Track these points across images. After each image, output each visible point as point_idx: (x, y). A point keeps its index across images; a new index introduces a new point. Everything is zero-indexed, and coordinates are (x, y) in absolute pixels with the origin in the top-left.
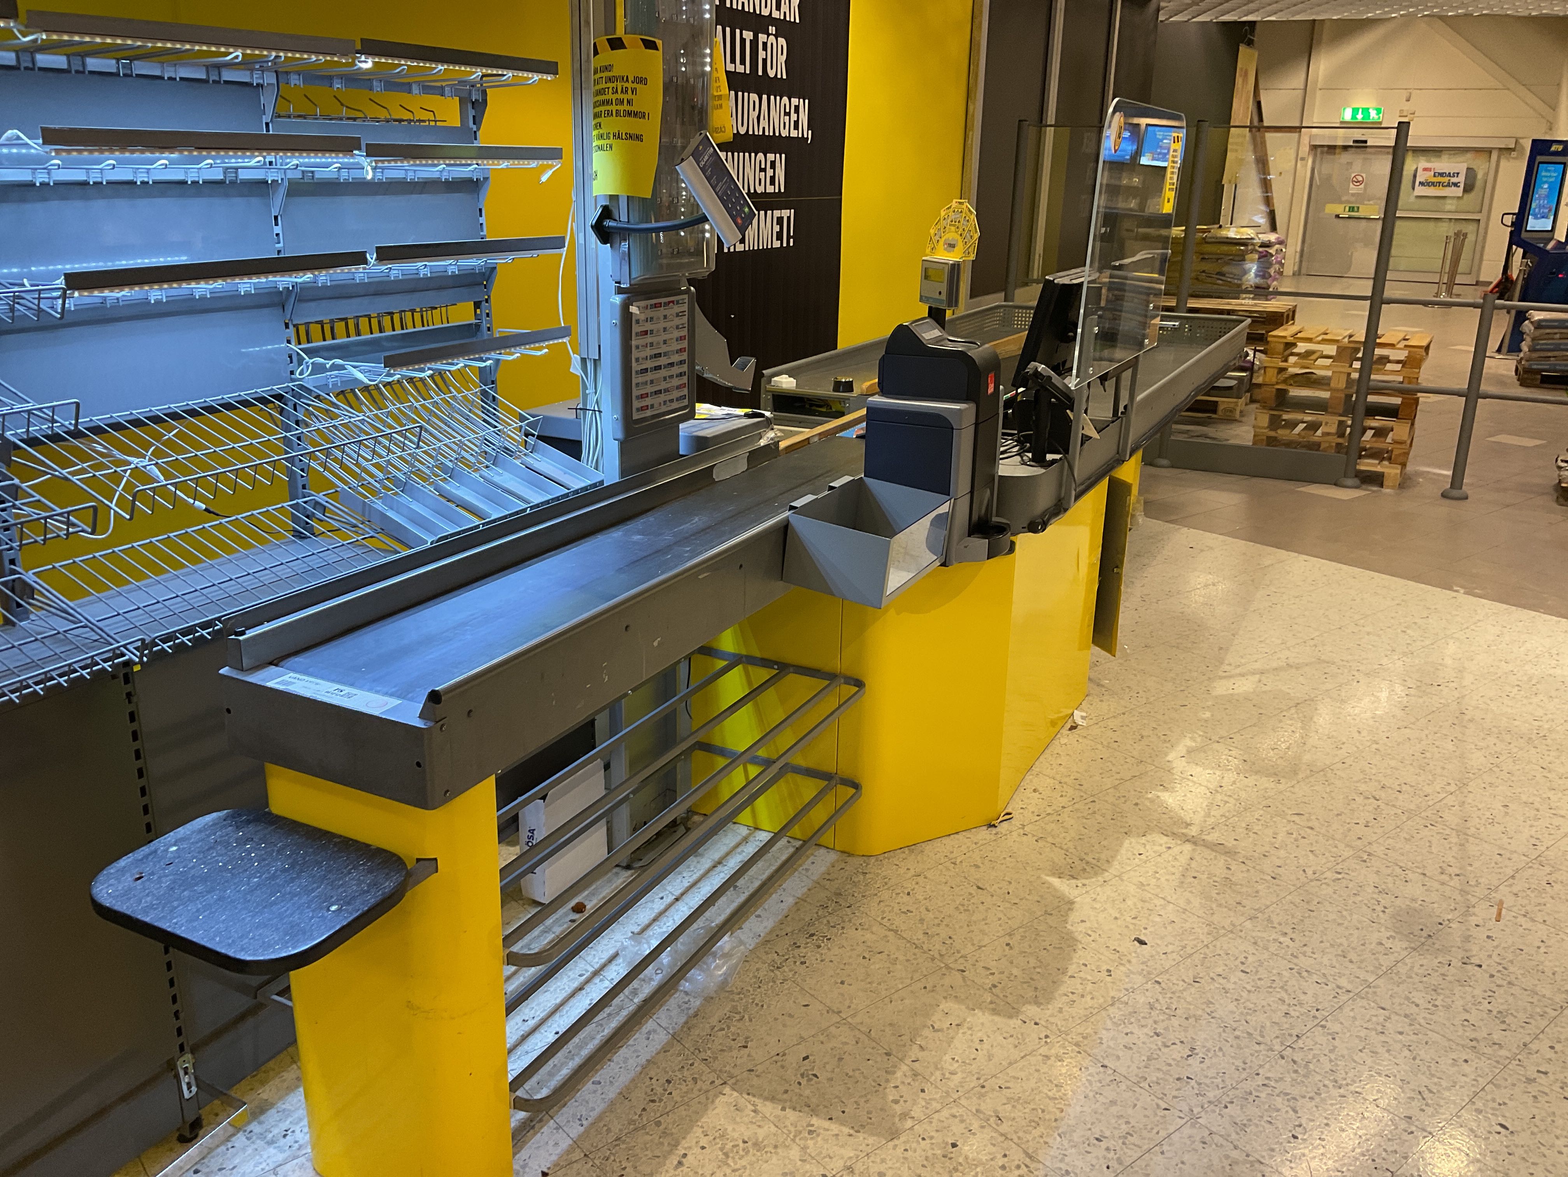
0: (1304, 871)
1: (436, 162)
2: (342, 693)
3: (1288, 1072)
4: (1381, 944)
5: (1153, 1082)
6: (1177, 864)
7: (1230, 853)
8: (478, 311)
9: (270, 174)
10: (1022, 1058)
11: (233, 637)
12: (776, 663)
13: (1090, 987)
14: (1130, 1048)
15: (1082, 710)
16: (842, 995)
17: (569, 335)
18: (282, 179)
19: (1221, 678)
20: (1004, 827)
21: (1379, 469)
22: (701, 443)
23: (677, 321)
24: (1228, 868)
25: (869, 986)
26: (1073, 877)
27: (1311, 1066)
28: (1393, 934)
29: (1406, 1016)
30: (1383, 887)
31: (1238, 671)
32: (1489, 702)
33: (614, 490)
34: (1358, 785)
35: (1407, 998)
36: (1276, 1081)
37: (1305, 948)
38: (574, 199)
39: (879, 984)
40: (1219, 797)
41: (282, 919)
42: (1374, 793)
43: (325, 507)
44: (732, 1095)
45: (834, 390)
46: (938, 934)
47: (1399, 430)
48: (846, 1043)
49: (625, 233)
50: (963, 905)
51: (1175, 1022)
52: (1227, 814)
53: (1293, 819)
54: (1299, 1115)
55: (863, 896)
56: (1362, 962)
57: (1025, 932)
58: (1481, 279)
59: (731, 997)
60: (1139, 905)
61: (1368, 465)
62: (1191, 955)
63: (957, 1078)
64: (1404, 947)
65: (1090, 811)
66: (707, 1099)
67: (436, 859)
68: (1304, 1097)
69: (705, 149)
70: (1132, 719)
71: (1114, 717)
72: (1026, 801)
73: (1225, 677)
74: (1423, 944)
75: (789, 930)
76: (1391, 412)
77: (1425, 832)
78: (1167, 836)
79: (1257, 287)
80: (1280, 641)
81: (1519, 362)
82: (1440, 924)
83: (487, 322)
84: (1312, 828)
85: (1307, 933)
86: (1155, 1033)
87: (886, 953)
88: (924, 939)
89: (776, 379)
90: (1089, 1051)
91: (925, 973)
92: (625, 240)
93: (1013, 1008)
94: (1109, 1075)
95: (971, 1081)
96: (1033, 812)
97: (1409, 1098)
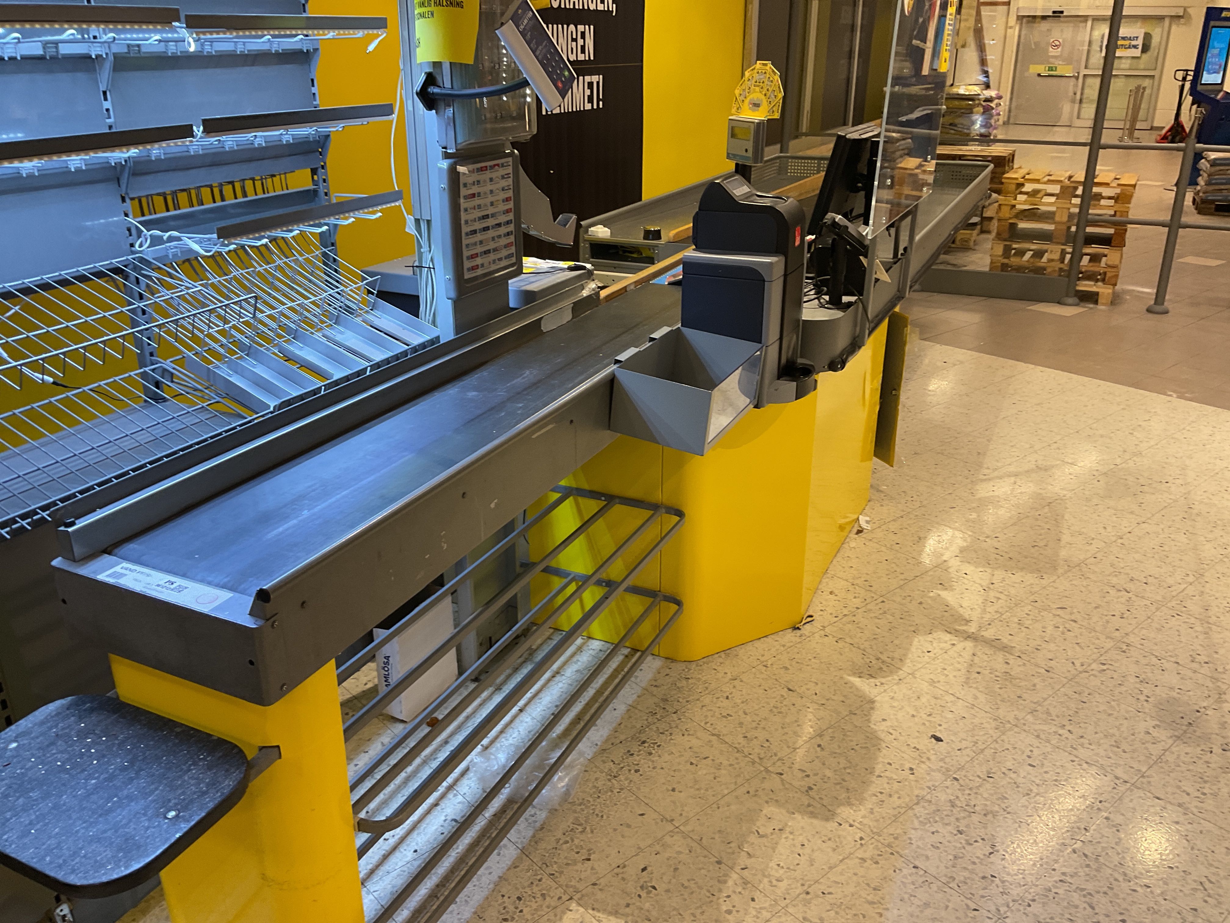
0: (1073, 663)
1: (260, 33)
2: (172, 587)
3: (1082, 868)
4: (1149, 733)
5: (961, 882)
6: (960, 660)
7: (1006, 649)
8: (316, 177)
9: (92, 49)
10: (841, 861)
11: (62, 528)
12: (603, 495)
13: (896, 786)
14: (938, 848)
15: (867, 515)
16: (674, 802)
17: (401, 198)
18: (107, 54)
19: (982, 481)
20: (807, 629)
21: (1094, 289)
22: (529, 297)
23: (504, 183)
24: (1007, 663)
25: (697, 792)
26: (871, 676)
27: (1101, 859)
28: (1158, 723)
29: (1180, 805)
30: (1143, 676)
31: (996, 474)
32: (1211, 497)
33: (450, 346)
34: (1110, 578)
35: (1179, 787)
36: (1071, 876)
37: (1082, 740)
38: (401, 67)
39: (707, 790)
40: (992, 594)
41: (116, 831)
42: (1125, 586)
43: (172, 374)
44: (577, 910)
45: (645, 238)
46: (756, 738)
47: (1111, 256)
48: (679, 853)
49: (449, 99)
50: (777, 708)
51: (975, 818)
52: (1000, 610)
53: (1058, 613)
54: (1097, 911)
55: (687, 701)
56: (1134, 751)
57: (833, 732)
58: (1155, 125)
59: (573, 808)
60: (933, 701)
61: (1086, 286)
62: (982, 751)
63: (783, 885)
64: (1169, 735)
65: (881, 612)
66: (556, 915)
67: (278, 747)
68: (1098, 892)
69: (524, 13)
70: (909, 522)
71: (894, 520)
72: (824, 603)
73: (985, 480)
74: (1185, 732)
75: (622, 737)
76: (1105, 241)
77: (1173, 622)
78: (950, 633)
79: (981, 135)
80: (1028, 446)
81: (1197, 193)
82: (1198, 711)
83: (324, 187)
84: (1075, 621)
85: (1082, 725)
86: (958, 831)
87: (711, 758)
88: (743, 742)
89: (592, 229)
90: (902, 852)
91: (748, 777)
92: (450, 106)
93: (829, 811)
94: (921, 876)
95: (796, 888)
96: (831, 614)
97: (1192, 889)
